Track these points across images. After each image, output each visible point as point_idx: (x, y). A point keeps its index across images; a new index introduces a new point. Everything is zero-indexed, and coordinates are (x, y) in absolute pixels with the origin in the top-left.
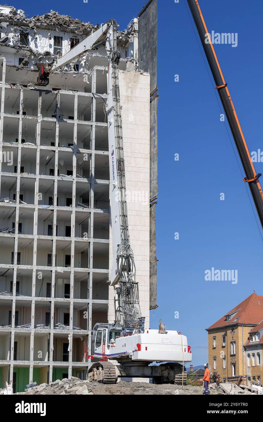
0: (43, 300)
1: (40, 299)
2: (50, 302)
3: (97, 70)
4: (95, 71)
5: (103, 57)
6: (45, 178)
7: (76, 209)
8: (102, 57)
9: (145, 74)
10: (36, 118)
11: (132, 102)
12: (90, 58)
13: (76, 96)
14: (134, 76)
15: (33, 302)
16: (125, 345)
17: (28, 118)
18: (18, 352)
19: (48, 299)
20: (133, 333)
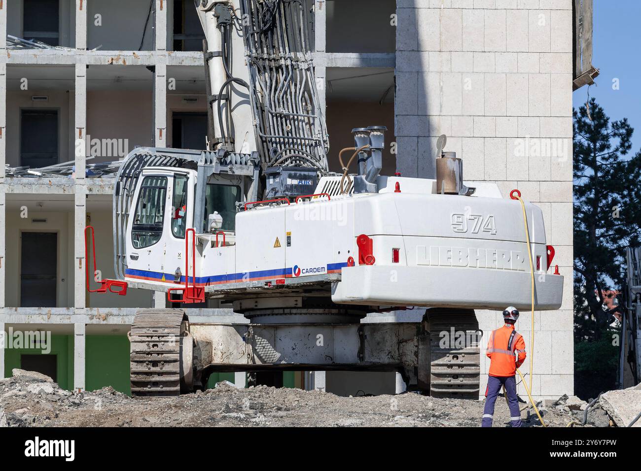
0: (121, 62)
1: (103, 57)
2: (152, 68)
15: (81, 71)
16: (289, 238)
18: (61, 274)
19: (143, 58)
20: (318, 190)
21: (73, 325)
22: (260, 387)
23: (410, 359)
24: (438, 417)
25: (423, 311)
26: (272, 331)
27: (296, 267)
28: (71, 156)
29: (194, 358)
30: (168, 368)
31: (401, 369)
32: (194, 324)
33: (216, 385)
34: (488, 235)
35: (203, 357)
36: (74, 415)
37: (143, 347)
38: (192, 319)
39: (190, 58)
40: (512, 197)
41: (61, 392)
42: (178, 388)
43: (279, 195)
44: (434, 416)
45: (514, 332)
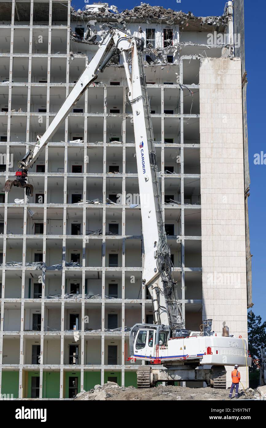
0: (133, 302)
1: (129, 301)
2: (141, 304)
3: (184, 60)
4: (182, 61)
5: (196, 45)
6: (131, 177)
7: (165, 206)
8: (194, 45)
9: (235, 59)
10: (120, 116)
11: (222, 90)
12: (181, 48)
13: (162, 89)
14: (224, 62)
15: (123, 305)
16: (185, 347)
17: (112, 116)
18: (118, 356)
19: (139, 301)
20: (191, 335)
21: (121, 369)
22: (170, 386)
23: (208, 378)
24: (216, 394)
25: (211, 366)
26: (173, 371)
27: (187, 355)
28: (121, 326)
29: (153, 378)
30: (147, 381)
31: (206, 381)
32: (153, 370)
33: (158, 385)
34: (237, 347)
35: (156, 378)
36: (123, 393)
37: (140, 376)
38: (152, 368)
39: (150, 301)
40: (240, 338)
41: (120, 387)
42: (149, 386)
43: (180, 336)
44: (215, 393)
45: (238, 371)
